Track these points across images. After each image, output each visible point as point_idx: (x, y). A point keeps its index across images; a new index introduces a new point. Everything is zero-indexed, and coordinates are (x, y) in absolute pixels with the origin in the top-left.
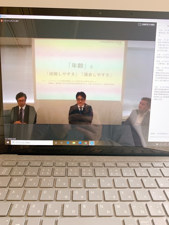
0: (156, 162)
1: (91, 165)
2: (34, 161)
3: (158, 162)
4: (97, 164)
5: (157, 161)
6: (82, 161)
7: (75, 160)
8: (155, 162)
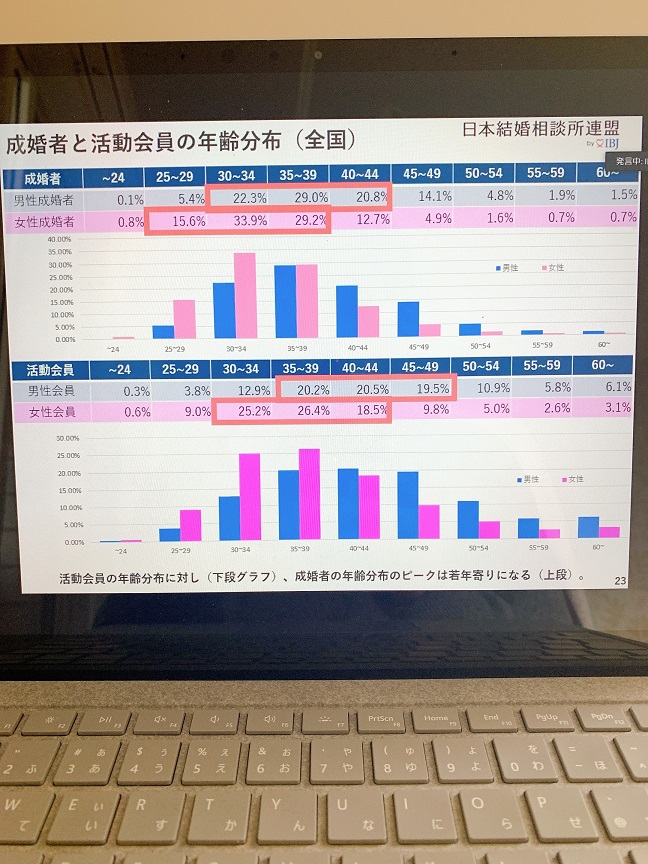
0: (597, 702)
1: (297, 725)
2: (44, 707)
3: (605, 702)
4: (324, 721)
5: (599, 698)
6: (257, 706)
7: (225, 703)
8: (591, 702)
